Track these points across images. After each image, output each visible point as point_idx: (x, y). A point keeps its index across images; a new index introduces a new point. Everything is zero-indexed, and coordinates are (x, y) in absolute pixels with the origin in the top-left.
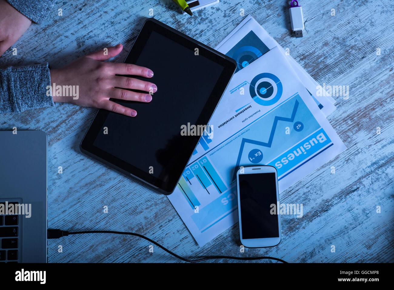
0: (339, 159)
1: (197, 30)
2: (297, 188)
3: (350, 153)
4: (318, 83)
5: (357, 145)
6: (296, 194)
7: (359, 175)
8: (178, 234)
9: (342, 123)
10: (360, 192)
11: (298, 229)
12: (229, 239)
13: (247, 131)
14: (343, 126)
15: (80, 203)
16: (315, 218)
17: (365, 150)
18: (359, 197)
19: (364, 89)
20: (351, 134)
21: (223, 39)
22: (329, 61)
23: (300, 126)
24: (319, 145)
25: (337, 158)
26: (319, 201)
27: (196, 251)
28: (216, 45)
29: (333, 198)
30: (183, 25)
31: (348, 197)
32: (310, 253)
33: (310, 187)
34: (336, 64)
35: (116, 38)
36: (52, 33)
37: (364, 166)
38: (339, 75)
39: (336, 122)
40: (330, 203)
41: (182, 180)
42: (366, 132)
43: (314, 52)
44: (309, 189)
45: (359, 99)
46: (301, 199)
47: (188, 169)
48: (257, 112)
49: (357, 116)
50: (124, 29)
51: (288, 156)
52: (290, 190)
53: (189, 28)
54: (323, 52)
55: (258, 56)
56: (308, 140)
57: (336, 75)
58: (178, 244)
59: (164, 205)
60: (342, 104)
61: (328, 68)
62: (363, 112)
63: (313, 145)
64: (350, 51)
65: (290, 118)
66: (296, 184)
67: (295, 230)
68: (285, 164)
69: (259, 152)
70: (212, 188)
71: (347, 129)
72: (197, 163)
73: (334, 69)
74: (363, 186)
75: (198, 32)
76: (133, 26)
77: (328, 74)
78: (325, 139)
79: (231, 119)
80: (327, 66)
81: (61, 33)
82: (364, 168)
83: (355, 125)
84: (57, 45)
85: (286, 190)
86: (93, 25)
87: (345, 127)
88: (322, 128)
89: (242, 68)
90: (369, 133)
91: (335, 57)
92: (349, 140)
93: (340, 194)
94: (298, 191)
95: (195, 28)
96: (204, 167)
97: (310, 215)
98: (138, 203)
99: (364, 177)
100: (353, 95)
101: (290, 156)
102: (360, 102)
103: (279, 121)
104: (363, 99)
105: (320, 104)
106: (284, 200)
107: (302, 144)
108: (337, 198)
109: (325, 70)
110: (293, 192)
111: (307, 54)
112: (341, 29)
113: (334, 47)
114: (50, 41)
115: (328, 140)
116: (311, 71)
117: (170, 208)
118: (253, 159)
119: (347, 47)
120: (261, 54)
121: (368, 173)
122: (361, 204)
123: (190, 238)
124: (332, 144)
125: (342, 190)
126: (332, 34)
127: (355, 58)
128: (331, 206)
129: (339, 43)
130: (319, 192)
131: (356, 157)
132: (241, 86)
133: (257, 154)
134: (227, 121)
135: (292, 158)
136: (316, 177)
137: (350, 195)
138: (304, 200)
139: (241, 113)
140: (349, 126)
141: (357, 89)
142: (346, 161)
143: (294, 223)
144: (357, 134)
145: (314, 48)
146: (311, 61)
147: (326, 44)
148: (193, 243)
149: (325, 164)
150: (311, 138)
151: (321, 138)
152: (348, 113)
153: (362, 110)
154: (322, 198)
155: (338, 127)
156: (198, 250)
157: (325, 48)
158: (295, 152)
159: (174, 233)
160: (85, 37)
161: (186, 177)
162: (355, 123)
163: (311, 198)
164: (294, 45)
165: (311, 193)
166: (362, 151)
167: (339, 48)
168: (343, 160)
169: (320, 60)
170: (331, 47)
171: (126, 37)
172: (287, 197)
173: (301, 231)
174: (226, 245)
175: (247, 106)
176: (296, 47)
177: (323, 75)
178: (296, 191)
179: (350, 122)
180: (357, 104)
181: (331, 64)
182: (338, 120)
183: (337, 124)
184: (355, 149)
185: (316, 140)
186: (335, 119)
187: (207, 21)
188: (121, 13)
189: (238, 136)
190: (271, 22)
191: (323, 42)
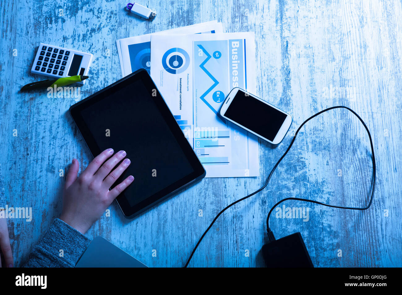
0: (258, 42)
1: (101, 82)
2: (261, 83)
3: (259, 32)
4: (195, 23)
5: (256, 24)
6: (264, 85)
7: (278, 36)
8: (239, 187)
9: (234, 25)
10: (290, 43)
11: (290, 100)
12: (267, 152)
13: (197, 92)
14: (237, 26)
15: (168, 245)
16: (290, 83)
17: (263, 21)
18: (293, 45)
20: (246, 23)
21: (120, 68)
22: (186, 8)
23: (217, 54)
24: (239, 49)
25: (256, 43)
26: (279, 73)
27: (260, 181)
28: (121, 76)
29: (283, 62)
30: (91, 89)
31: (289, 52)
32: (313, 102)
33: (265, 73)
34: (191, 5)
35: (66, 142)
36: (29, 185)
37: (274, 29)
38: (200, 7)
40: (285, 67)
41: (201, 159)
42: (251, 14)
43: (172, 14)
44: (266, 75)
45: (225, 4)
46: (270, 84)
47: (196, 150)
48: (188, 77)
49: (236, 13)
50: (64, 132)
51: (233, 74)
52: (259, 88)
53: (96, 87)
54: (177, 8)
55: (149, 52)
56: (231, 55)
57: (198, 9)
58: (247, 192)
59: (211, 184)
60: (221, 17)
61: (190, 12)
63: (236, 53)
65: (207, 57)
66: (257, 81)
67: (290, 102)
68: (237, 80)
69: (217, 92)
70: (221, 141)
71: (241, 24)
72: (196, 141)
73: (193, 9)
74: (288, 38)
75: (103, 82)
76: (67, 125)
77: (194, 14)
78: (238, 43)
79: (180, 97)
80: (188, 12)
81: (34, 179)
82: (275, 29)
84: (41, 187)
85: (257, 90)
86: (46, 152)
87: (238, 25)
88: (229, 40)
89: (149, 68)
90: (253, 12)
91: (186, 2)
92: (249, 27)
93: (284, 56)
94: (263, 84)
95: (99, 82)
97: (285, 85)
98: (197, 202)
99: (282, 33)
100: (220, 7)
102: (227, 5)
103: (204, 66)
104: (227, 2)
105: (211, 31)
106: (263, 96)
107: (231, 60)
108: (285, 60)
109: (190, 14)
110: (261, 87)
111: (170, 19)
114: (34, 191)
115: (240, 41)
116: (184, 24)
117: (216, 181)
118: (220, 100)
120: (149, 49)
121: (281, 28)
122: (299, 46)
123: (248, 179)
124: (245, 40)
125: (282, 53)
128: (288, 68)
130: (273, 69)
131: (264, 30)
132: (161, 76)
133: (218, 95)
134: (181, 101)
135: (236, 73)
136: (261, 65)
137: (288, 50)
138: (272, 83)
139: (181, 88)
140: (240, 22)
142: (262, 38)
143: (284, 100)
144: (248, 20)
145: (170, 12)
146: (177, 20)
147: (172, 3)
148: (253, 179)
149: (256, 53)
150: (231, 52)
151: (236, 44)
152: (230, 17)
153: (234, 7)
154: (279, 69)
155: (235, 29)
156: (260, 180)
157: (175, 5)
158: (233, 68)
159: (236, 190)
160: (50, 163)
161: (201, 155)
162: (240, 17)
163: (274, 77)
164: (159, 24)
165: (270, 75)
166: (263, 24)
168: (261, 40)
169: (180, 14)
171: (70, 135)
172: (262, 93)
173: (293, 98)
174: (270, 157)
175: (179, 81)
176: (161, 23)
177: (192, 17)
178: (262, 84)
179: (237, 20)
180: (228, 8)
181: (189, 8)
182: (230, 26)
183: (232, 29)
184: (258, 27)
185: (235, 49)
186: (228, 28)
187: (100, 71)
188: (52, 127)
189: (196, 100)
190: (131, 29)
191: (170, 4)
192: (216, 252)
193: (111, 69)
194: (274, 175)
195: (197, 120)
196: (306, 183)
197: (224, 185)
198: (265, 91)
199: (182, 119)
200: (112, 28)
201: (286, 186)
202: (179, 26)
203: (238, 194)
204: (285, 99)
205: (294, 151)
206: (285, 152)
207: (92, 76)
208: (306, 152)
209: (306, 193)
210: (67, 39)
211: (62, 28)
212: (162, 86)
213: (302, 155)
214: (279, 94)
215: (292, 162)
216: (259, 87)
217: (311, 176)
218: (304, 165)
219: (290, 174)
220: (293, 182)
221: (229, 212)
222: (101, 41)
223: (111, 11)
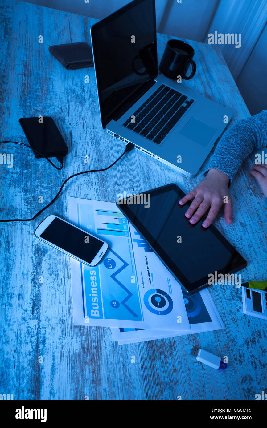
0: (68, 316)
2: (66, 273)
3: (67, 327)
4: (144, 343)
5: (71, 337)
6: (62, 269)
7: (43, 322)
8: (86, 193)
9: (97, 338)
10: (29, 312)
11: (35, 254)
12: (61, 214)
13: (133, 270)
14: (94, 336)
15: (139, 167)
16: (33, 269)
17: (62, 341)
18: (25, 309)
19: (117, 376)
20: (83, 339)
21: (213, 299)
22: (158, 363)
23: (115, 305)
24: (90, 307)
25: (70, 314)
27: (68, 194)
29: (39, 291)
31: (32, 301)
32: (10, 249)
33: (61, 282)
34: (153, 367)
35: (239, 242)
37: (48, 330)
38: (141, 364)
39: (101, 334)
40: (37, 286)
41: (122, 216)
42: (77, 351)
43: (172, 356)
44: (59, 280)
45: (110, 365)
46: (55, 270)
47: (126, 223)
48: (143, 285)
49: (96, 354)
50: (244, 250)
51: (96, 283)
52: (68, 267)
54: (169, 363)
55: (188, 313)
57: (142, 360)
58: (79, 190)
59: (110, 199)
60: (114, 349)
61: (152, 358)
62: (97, 361)
63: (93, 304)
64: (159, 387)
65: (126, 303)
66: (69, 275)
67: (35, 251)
68: (91, 277)
69: (111, 268)
70: (105, 227)
71: (89, 338)
72: (127, 229)
73: (149, 362)
74: (31, 318)
77: (147, 355)
78: (92, 315)
79: (148, 267)
80: (155, 358)
81: (253, 220)
82: (46, 329)
83: (89, 347)
85: (70, 266)
86: (252, 237)
87: (93, 338)
88: (103, 319)
89: (184, 297)
90: (74, 354)
91: (159, 371)
92: (79, 334)
93: (38, 297)
94: (63, 271)
96: (122, 232)
97: (38, 268)
98: (121, 189)
99: (38, 324)
100: (117, 363)
101: (95, 284)
102: (107, 364)
103: (127, 294)
104: (108, 368)
105: (124, 332)
106: (63, 260)
107: (99, 297)
108: (37, 293)
109: (152, 355)
110: (66, 269)
111: (173, 349)
112: (183, 392)
113: (169, 376)
115: (90, 317)
116: (157, 343)
117: (107, 200)
118: (108, 260)
119: (164, 387)
120: (189, 317)
121: (40, 330)
122: (18, 307)
123: (78, 196)
125: (41, 301)
126: (182, 382)
127: (150, 387)
128: (34, 285)
129: (171, 382)
130: (52, 284)
131: (61, 329)
132: (170, 288)
133: (111, 266)
134: (147, 264)
135: (93, 284)
136: (65, 290)
137: (32, 304)
138: (53, 271)
139: (149, 275)
140: (91, 342)
141: (120, 370)
142: (63, 320)
144: (80, 343)
145: (175, 358)
146: (166, 349)
147: (175, 370)
148: (74, 196)
149: (71, 303)
150: (100, 306)
151: (95, 313)
152: (103, 349)
153: (98, 361)
154: (45, 284)
157: (172, 368)
158: (96, 289)
159: (88, 192)
161: (122, 219)
162: (91, 348)
163: (51, 277)
164: (185, 345)
165: (55, 279)
166: (62, 337)
167: (166, 380)
168: (65, 318)
169: (163, 356)
170: (170, 373)
172: (64, 262)
173: (31, 255)
175: (152, 282)
176: (183, 345)
177: (148, 351)
179: (94, 344)
180: (106, 361)
181: (155, 364)
182: (102, 337)
183: (99, 333)
184: (68, 333)
185: (96, 308)
186: (104, 335)
187: (231, 298)
188: (256, 255)
189: (132, 263)
190: (214, 340)
191: (178, 369)
192: (102, 159)
193: (222, 299)
194: (54, 197)
195: (129, 246)
196: (25, 188)
197: (99, 196)
198: (61, 264)
199: (143, 248)
200: (235, 343)
201: (44, 189)
202: (162, 342)
203: (87, 189)
204: (40, 255)
205: (35, 211)
206: (43, 212)
207: (238, 295)
208: (22, 209)
209: (26, 182)
212: (168, 279)
213: (27, 208)
214: (46, 260)
216: (68, 269)
217: (20, 192)
218: (26, 200)
220: (38, 190)
221: (94, 179)
222: (241, 329)
223: (242, 363)
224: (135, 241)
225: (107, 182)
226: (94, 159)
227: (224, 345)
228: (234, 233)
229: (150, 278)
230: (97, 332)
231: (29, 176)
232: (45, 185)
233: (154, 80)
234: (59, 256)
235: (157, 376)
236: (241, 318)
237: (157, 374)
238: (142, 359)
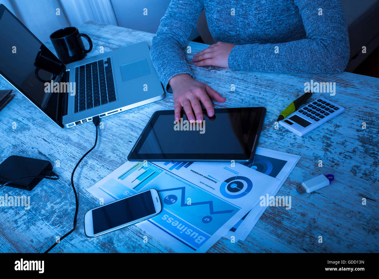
1: (271, 134)
4: (259, 221)
6: (139, 238)
8: (97, 176)
11: (104, 250)
13: (192, 187)
15: (119, 126)
22: (286, 223)
23: (208, 220)
24: (192, 240)
34: (286, 229)
35: (243, 103)
38: (275, 235)
39: (222, 248)
46: (134, 245)
48: (212, 188)
51: (175, 221)
52: (142, 233)
53: (270, 130)
54: (293, 215)
60: (244, 247)
61: (278, 224)
63: (191, 236)
64: (307, 236)
65: (214, 211)
67: (102, 249)
68: (167, 221)
69: (175, 201)
70: (138, 182)
73: (279, 229)
75: (269, 135)
77: (271, 226)
78: (199, 243)
79: (201, 175)
80: (280, 222)
85: (142, 230)
88: (210, 237)
89: (250, 167)
91: (293, 226)
94: (141, 239)
96: (155, 172)
101: (176, 223)
103: (208, 205)
105: (236, 229)
106: (131, 232)
107: (189, 227)
109: (275, 223)
110: (141, 235)
112: (327, 221)
113: (304, 222)
115: (199, 246)
116: (268, 212)
117: (118, 165)
118: (167, 199)
119: (310, 233)
120: (269, 174)
124: (195, 250)
126: (318, 216)
127: (301, 243)
129: (310, 224)
133: (173, 200)
134: (198, 173)
135: (174, 224)
138: (133, 247)
139: (208, 179)
143: (109, 245)
146: (280, 209)
147: (303, 215)
150: (197, 231)
151: (200, 240)
157: (299, 216)
158: (181, 224)
164: (289, 193)
165: (141, 250)
167: (305, 226)
169: (283, 215)
170: (302, 220)
172: (134, 233)
175: (215, 180)
176: (288, 195)
177: (269, 223)
181: (284, 226)
183: (220, 249)
185: (197, 236)
186: (225, 246)
187: (281, 136)
188: (263, 99)
189: (186, 184)
190: (303, 171)
191: (304, 212)
193: (276, 143)
194: (74, 201)
195: (171, 176)
196: (44, 217)
197: (110, 169)
198: (134, 236)
199: (183, 168)
200: (319, 158)
201: (60, 203)
202: (271, 207)
203: (95, 173)
204: (109, 247)
206: (77, 218)
207: (283, 131)
208: (58, 232)
209: (39, 213)
210: (336, 127)
211: (351, 128)
213: (60, 228)
214: (119, 245)
215: (66, 218)
216: (143, 234)
217: (42, 224)
218: (53, 224)
219: (61, 211)
220: (56, 209)
221: (93, 163)
222: (311, 147)
223: (339, 165)
224: (171, 169)
225: (105, 155)
226: (77, 152)
227: (313, 167)
228: (233, 101)
229: (211, 180)
230: (217, 250)
231: (37, 207)
232: (58, 200)
233: (66, 71)
234: (125, 233)
235: (296, 231)
236: (303, 140)
237: (295, 230)
238: (272, 232)
